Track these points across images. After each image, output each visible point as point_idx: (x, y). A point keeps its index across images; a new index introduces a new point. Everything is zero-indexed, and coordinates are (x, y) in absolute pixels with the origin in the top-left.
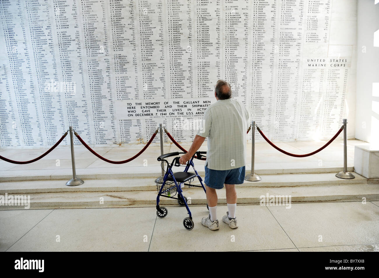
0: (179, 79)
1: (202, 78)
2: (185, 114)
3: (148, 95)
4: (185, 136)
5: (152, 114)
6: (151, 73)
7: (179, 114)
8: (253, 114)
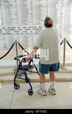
0: (25, 14)
1: (38, 13)
2: (29, 34)
3: (9, 23)
4: (29, 45)
5: (11, 34)
6: (10, 10)
7: (26, 33)
8: (65, 34)
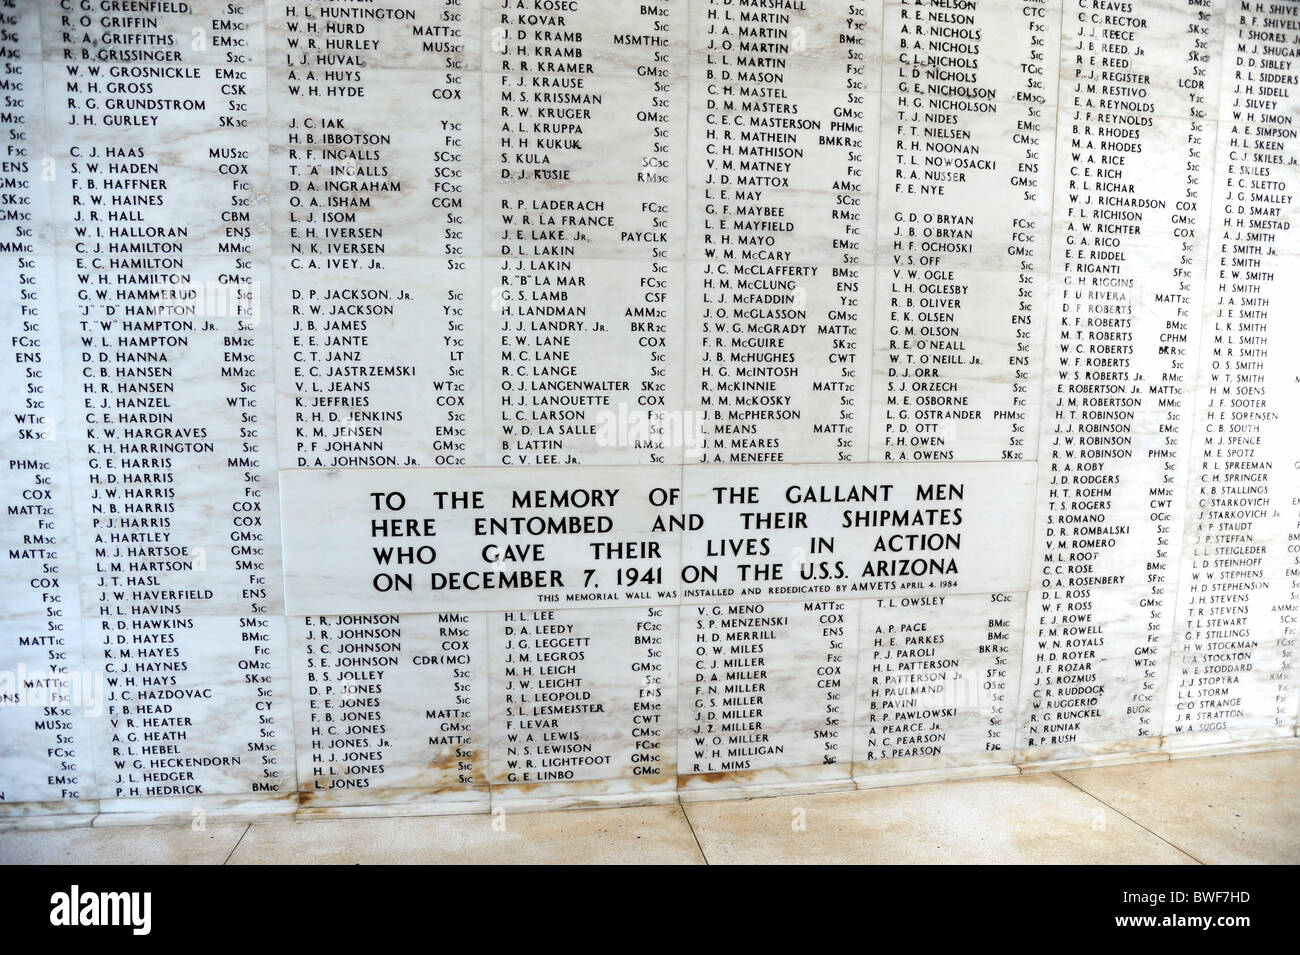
0: (760, 323)
1: (917, 325)
2: (790, 576)
3: (534, 436)
4: (781, 728)
5: (556, 577)
6: (563, 273)
7: (750, 572)
8: (1203, 572)
